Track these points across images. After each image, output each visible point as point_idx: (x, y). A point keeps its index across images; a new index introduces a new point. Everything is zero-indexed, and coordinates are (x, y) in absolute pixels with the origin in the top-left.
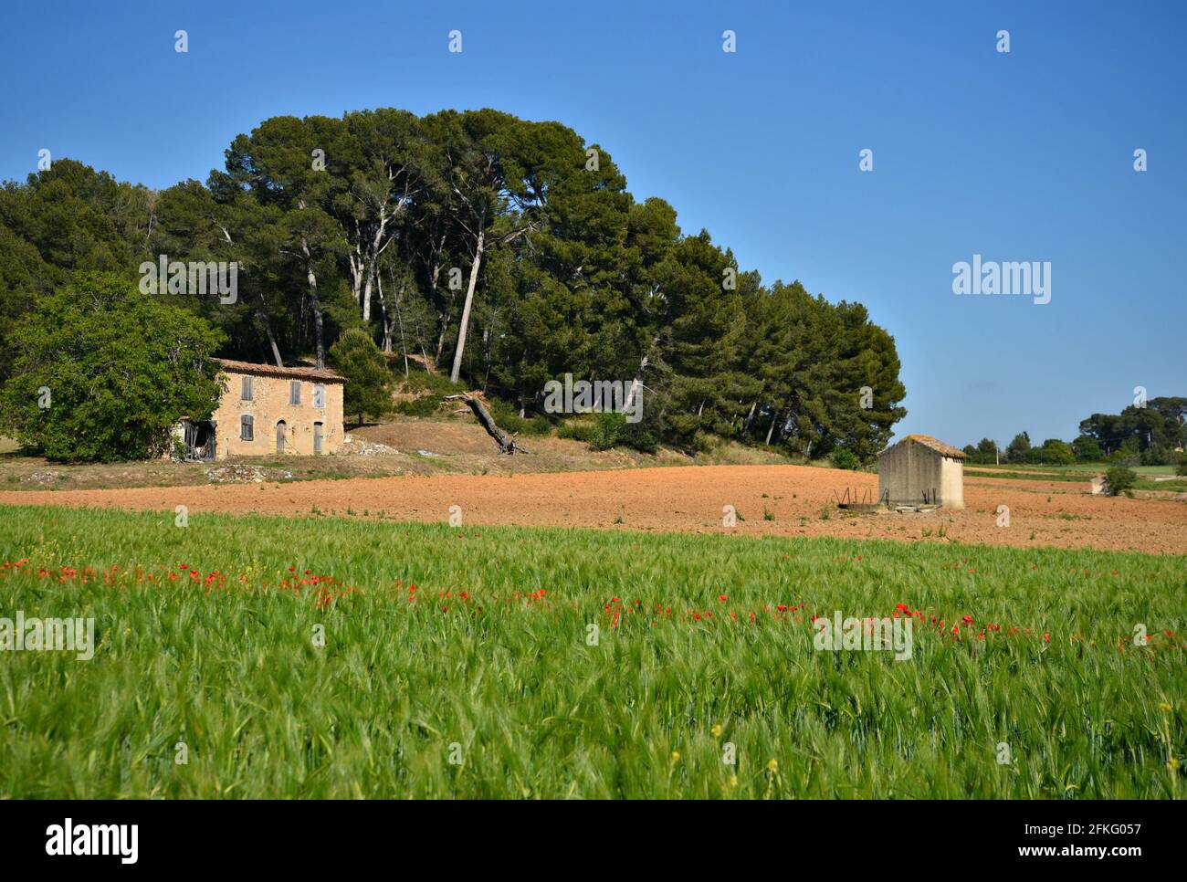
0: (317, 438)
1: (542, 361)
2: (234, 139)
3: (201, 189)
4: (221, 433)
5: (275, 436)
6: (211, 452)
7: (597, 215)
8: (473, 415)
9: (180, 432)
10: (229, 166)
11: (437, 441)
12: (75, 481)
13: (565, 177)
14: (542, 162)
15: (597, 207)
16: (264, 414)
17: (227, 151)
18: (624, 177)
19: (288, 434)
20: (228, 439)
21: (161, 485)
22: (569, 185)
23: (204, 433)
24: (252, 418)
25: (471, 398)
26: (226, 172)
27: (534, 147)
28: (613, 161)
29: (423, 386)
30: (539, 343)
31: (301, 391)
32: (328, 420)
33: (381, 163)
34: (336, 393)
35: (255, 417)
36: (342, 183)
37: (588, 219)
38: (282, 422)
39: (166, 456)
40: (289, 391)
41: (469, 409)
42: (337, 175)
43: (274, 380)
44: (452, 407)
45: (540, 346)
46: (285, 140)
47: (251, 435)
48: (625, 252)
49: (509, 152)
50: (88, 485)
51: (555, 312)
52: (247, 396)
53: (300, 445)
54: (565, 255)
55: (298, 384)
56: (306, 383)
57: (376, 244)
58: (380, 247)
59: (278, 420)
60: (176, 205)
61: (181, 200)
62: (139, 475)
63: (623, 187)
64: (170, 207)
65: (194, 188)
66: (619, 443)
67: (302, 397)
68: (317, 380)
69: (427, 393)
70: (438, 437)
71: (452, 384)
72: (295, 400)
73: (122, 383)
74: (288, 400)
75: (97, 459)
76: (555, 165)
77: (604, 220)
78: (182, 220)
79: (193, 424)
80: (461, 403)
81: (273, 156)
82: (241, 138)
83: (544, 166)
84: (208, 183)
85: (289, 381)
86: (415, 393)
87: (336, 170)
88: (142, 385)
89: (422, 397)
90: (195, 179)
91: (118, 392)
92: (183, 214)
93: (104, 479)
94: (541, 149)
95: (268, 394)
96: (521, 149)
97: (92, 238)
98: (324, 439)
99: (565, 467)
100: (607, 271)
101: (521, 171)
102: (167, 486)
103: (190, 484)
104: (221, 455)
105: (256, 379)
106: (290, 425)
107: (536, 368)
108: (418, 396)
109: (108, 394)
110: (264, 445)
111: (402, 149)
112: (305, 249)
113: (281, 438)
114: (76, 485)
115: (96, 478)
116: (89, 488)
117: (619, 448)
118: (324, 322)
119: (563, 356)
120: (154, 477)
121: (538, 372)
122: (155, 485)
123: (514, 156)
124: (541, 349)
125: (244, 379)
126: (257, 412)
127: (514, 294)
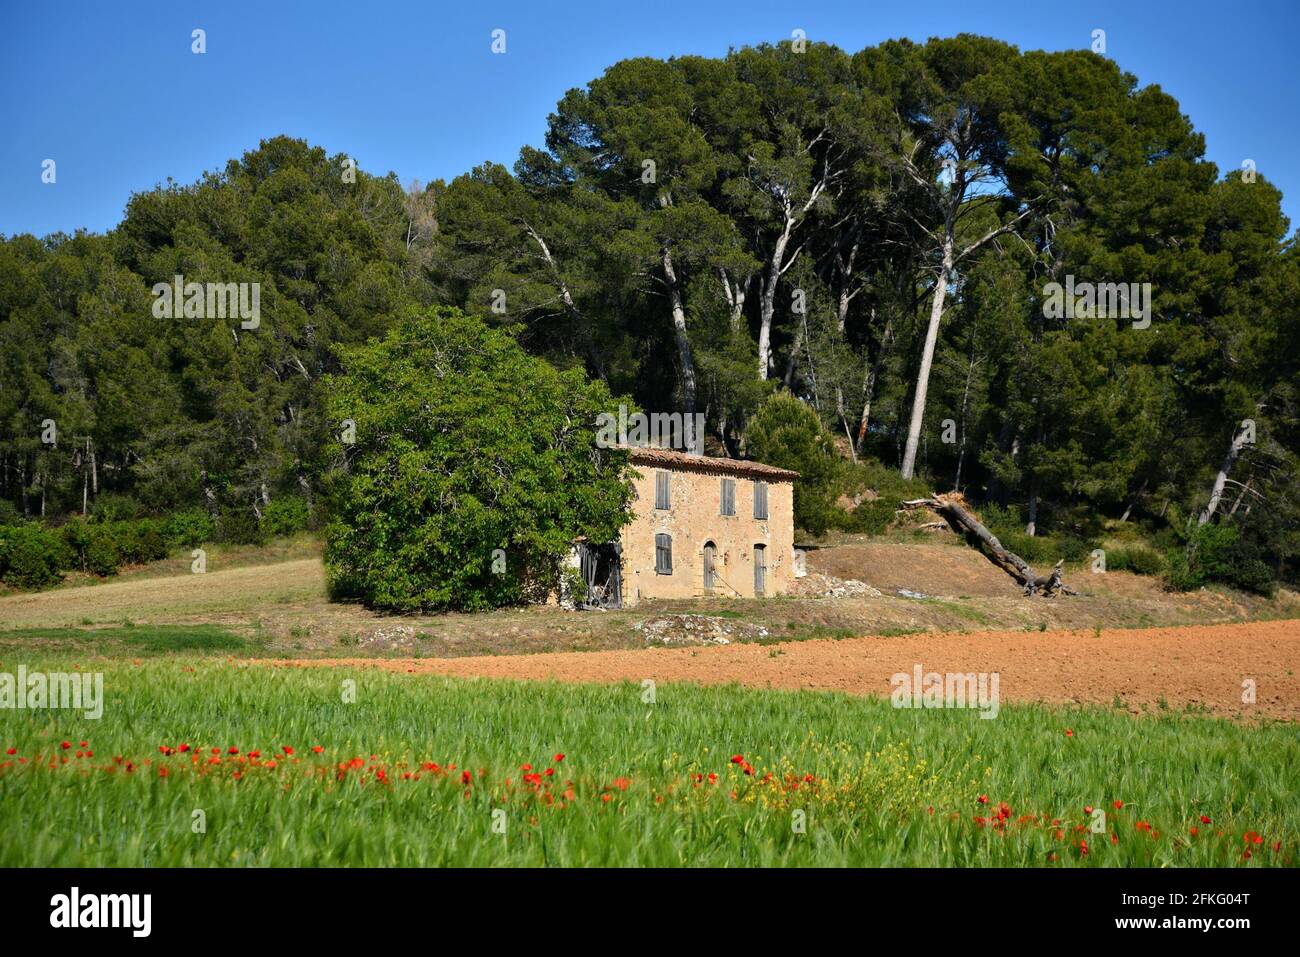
0: (759, 569)
1: (1072, 442)
2: (562, 97)
3: (508, 177)
4: (629, 563)
5: (702, 566)
6: (614, 591)
7: (1163, 201)
8: (951, 531)
9: (573, 561)
10: (553, 140)
11: (920, 573)
12: (441, 641)
13: (1111, 139)
14: (1071, 117)
15: (1163, 186)
16: (685, 531)
17: (551, 116)
18: (1202, 137)
19: (719, 563)
20: (638, 576)
21: (575, 648)
22: (1118, 150)
23: (606, 562)
24: (669, 538)
25: (946, 504)
26: (546, 149)
27: (1056, 92)
28: (1183, 110)
29: (862, 485)
30: (1068, 415)
31: (736, 495)
32: (774, 540)
33: (789, 128)
34: (781, 497)
35: (674, 536)
36: (730, 162)
37: (1148, 208)
38: (710, 544)
39: (552, 600)
40: (719, 495)
41: (942, 522)
42: (722, 149)
43: (699, 476)
44: (917, 519)
45: (1071, 420)
46: (646, 96)
47: (669, 566)
48: (1206, 261)
49: (1010, 102)
50: (465, 649)
51: (1094, 362)
52: (663, 504)
53: (736, 583)
54: (1111, 267)
55: (731, 483)
56: (743, 481)
57: (777, 261)
58: (783, 265)
59: (704, 542)
60: (476, 205)
61: (478, 195)
62: (537, 632)
63: (1200, 152)
64: (462, 206)
65: (497, 175)
66: (1213, 578)
67: (737, 504)
68: (757, 476)
69: (871, 496)
70: (919, 568)
71: (906, 482)
72: (728, 510)
73: (497, 483)
74: (718, 507)
75: (457, 606)
76: (1096, 121)
77: (1174, 207)
78: (484, 226)
79: (591, 547)
80: (930, 513)
81: (629, 122)
82: (572, 95)
83: (1076, 122)
84: (516, 168)
85: (719, 478)
86: (852, 496)
87: (722, 141)
88: (526, 486)
89: (864, 503)
90: (495, 162)
91: (487, 498)
92: (486, 218)
93: (485, 637)
94: (1067, 95)
95: (691, 499)
96: (1031, 96)
97: (356, 259)
98: (769, 572)
99: (1146, 620)
100: (1175, 293)
101: (1033, 132)
102: (585, 650)
103: (618, 646)
104: (630, 598)
105: (675, 476)
106: (721, 549)
107: (1060, 454)
108: (858, 501)
109: (472, 501)
110: (686, 583)
111: (823, 105)
112: (669, 270)
113: (710, 570)
114: (446, 650)
115: (472, 637)
116: (468, 653)
117: (1212, 586)
118: (697, 384)
119: (1105, 433)
120: (560, 636)
121: (1065, 461)
122: (565, 648)
123: (1018, 109)
124: (1073, 423)
125: (659, 475)
126: (676, 528)
127: (1025, 334)
